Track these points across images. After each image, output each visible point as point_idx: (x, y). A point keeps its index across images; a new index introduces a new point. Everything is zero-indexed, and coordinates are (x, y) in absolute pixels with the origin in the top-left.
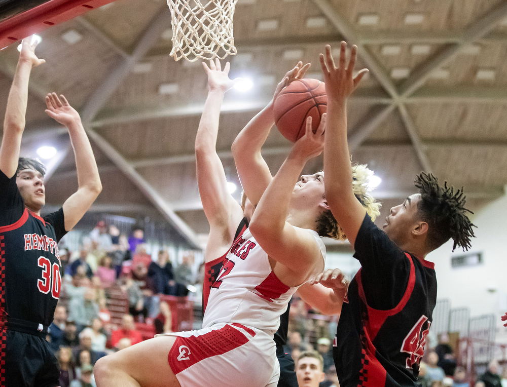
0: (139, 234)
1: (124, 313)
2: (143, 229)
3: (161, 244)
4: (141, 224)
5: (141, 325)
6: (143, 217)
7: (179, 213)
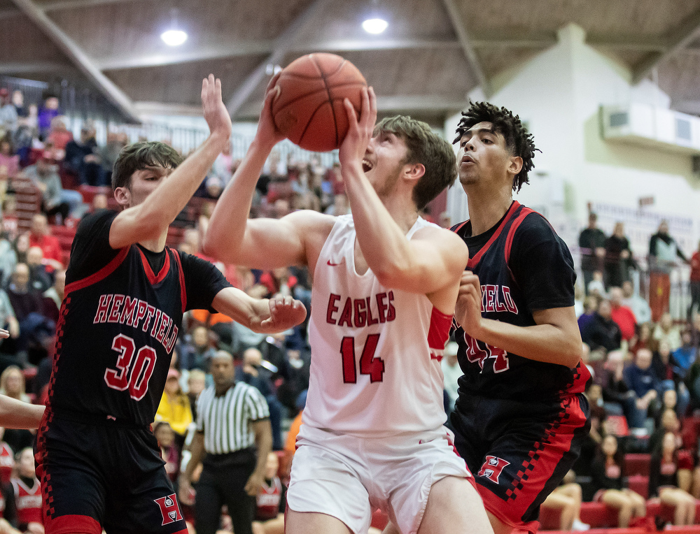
0: (53, 104)
1: (34, 212)
2: (59, 97)
3: (84, 117)
4: (56, 90)
5: (59, 229)
6: (59, 80)
7: (107, 73)
